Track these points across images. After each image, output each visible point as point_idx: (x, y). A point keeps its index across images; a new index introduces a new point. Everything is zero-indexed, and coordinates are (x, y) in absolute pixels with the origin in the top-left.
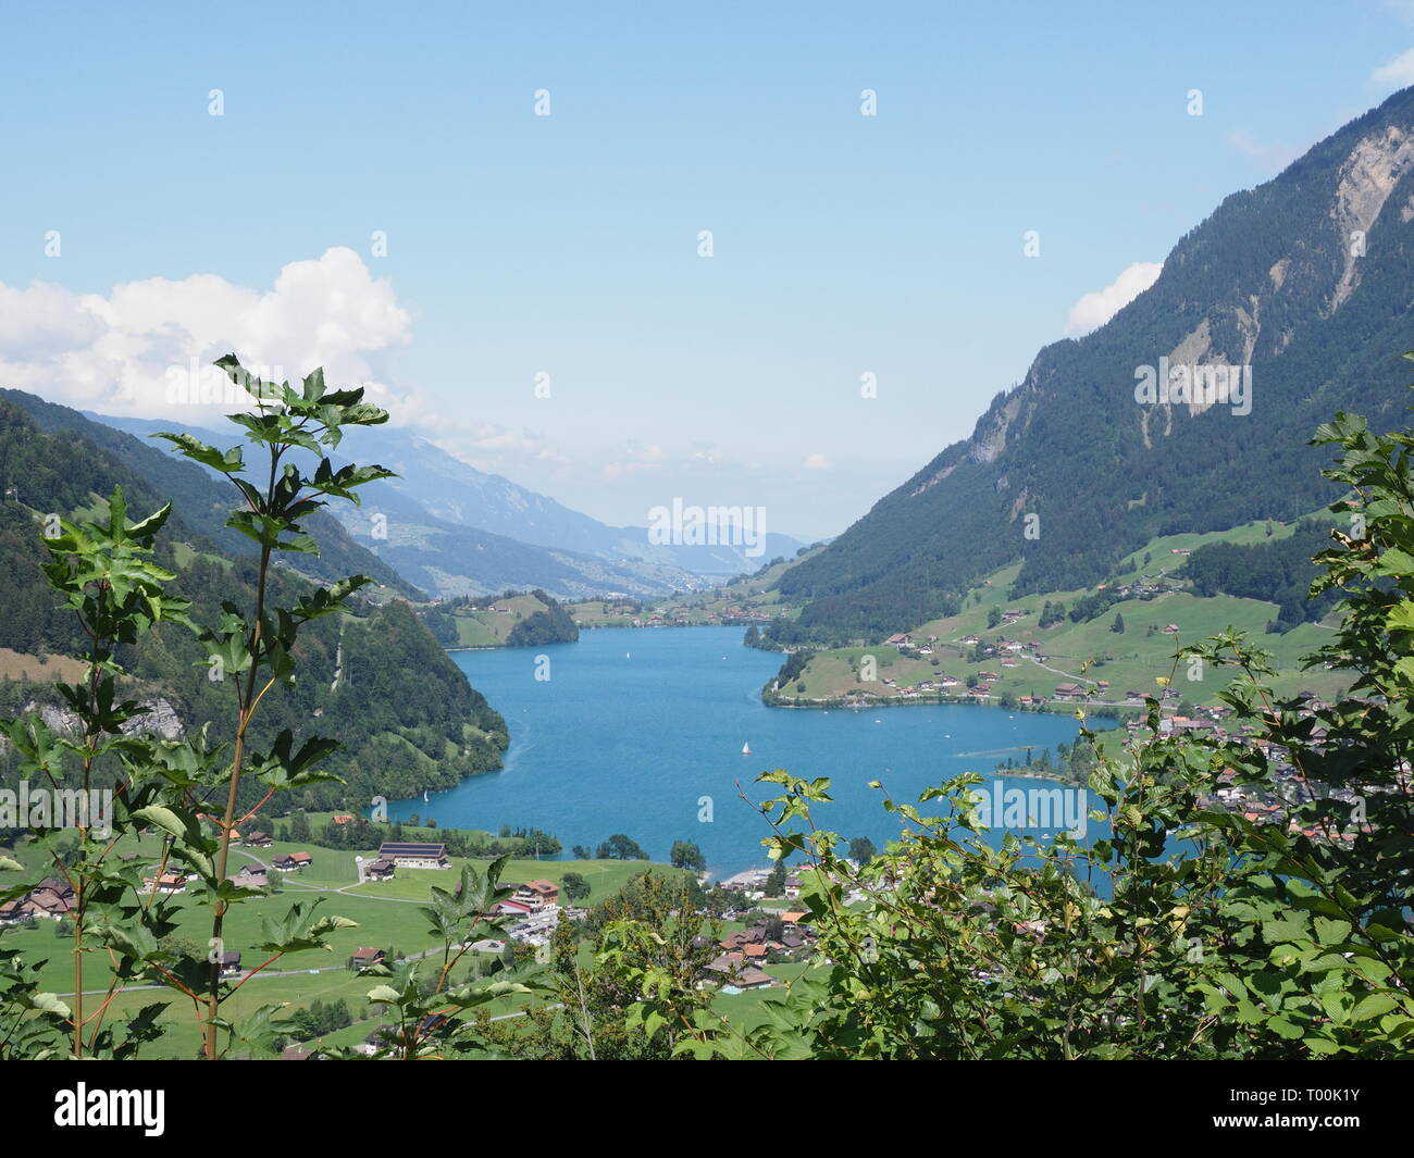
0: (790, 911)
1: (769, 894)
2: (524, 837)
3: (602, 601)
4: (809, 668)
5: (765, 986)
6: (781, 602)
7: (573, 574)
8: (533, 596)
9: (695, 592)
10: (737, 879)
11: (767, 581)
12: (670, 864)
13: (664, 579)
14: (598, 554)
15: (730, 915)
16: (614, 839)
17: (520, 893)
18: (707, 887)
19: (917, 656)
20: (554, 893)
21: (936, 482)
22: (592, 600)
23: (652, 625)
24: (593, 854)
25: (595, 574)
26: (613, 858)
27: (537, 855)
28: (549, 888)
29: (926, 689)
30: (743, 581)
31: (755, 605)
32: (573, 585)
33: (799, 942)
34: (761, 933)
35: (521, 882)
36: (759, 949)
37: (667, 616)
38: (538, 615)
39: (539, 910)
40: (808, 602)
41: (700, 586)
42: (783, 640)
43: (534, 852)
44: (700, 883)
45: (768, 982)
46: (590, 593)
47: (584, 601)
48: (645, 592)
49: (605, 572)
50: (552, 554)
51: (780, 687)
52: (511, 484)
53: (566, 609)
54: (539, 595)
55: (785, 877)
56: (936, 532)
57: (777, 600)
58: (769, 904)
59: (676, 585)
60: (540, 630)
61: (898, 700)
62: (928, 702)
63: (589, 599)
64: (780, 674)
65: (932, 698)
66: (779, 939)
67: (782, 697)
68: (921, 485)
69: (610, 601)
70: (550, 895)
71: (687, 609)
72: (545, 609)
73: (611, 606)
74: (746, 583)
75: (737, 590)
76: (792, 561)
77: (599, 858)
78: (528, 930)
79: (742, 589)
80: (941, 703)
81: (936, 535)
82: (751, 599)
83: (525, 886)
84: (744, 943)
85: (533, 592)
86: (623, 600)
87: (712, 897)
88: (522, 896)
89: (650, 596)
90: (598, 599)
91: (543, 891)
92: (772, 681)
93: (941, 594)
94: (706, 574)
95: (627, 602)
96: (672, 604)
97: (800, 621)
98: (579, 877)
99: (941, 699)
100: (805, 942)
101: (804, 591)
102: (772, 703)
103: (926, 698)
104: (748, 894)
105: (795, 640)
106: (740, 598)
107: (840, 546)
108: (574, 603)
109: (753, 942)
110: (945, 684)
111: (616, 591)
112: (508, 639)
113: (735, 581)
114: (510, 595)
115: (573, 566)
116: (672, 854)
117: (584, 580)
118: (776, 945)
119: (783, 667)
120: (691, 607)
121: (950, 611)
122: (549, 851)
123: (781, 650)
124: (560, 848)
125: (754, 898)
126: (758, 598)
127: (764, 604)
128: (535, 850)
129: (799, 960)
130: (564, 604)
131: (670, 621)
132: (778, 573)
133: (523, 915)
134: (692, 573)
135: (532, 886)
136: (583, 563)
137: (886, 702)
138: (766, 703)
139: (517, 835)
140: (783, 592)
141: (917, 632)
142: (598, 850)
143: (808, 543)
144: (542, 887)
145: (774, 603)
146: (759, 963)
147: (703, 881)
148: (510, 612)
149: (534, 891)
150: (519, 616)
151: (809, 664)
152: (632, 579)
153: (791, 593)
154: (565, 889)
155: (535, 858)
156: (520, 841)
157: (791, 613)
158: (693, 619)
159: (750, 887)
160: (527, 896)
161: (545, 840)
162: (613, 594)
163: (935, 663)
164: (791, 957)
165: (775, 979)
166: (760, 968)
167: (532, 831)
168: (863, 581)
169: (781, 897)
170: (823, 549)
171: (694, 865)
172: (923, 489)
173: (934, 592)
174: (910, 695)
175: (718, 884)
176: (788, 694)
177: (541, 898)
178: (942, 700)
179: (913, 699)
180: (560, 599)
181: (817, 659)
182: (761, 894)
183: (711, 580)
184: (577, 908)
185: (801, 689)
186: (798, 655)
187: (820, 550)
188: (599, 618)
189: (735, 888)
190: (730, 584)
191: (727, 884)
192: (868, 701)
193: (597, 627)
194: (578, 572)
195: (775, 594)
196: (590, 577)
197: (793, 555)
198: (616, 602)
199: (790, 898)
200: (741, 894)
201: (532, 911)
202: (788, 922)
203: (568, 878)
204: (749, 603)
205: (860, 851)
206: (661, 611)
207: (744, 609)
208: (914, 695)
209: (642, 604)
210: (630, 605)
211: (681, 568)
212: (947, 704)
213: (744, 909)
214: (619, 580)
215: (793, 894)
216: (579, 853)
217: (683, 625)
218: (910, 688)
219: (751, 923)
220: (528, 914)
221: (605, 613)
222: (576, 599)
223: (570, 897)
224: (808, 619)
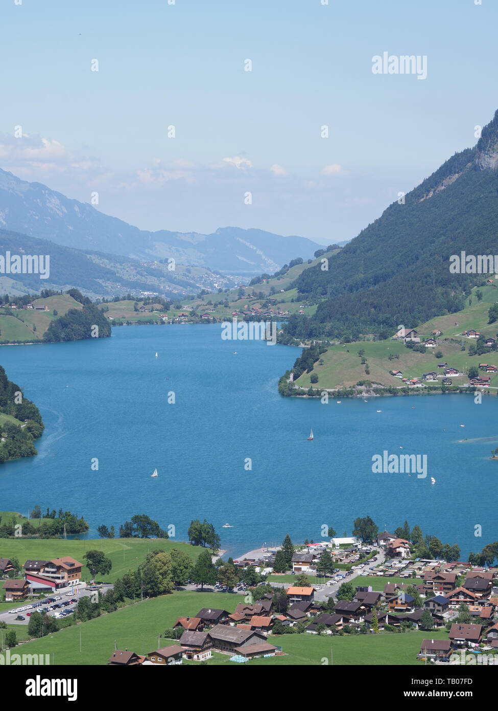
0: (295, 585)
1: (277, 570)
2: (53, 518)
3: (133, 299)
4: (322, 361)
5: (269, 655)
6: (299, 300)
7: (109, 275)
8: (69, 295)
9: (220, 291)
10: (249, 555)
11: (287, 280)
12: (187, 542)
13: (193, 279)
14: (132, 256)
15: (241, 589)
16: (136, 519)
17: (47, 569)
18: (220, 563)
19: (423, 350)
20: (78, 570)
21: (443, 188)
22: (124, 299)
23: (180, 322)
24: (117, 532)
25: (129, 274)
26: (135, 536)
27: (65, 534)
28: (73, 565)
29: (430, 380)
30: (265, 281)
31: (274, 303)
32: (108, 285)
33: (303, 614)
34: (268, 605)
35: (47, 560)
36: (265, 621)
37: (193, 314)
38: (73, 312)
39: (64, 586)
40: (323, 300)
41: (226, 285)
42: (300, 335)
43: (62, 532)
44: (214, 560)
45: (273, 651)
46: (123, 292)
47: (117, 300)
48: (175, 292)
49: (138, 273)
50: (88, 256)
51: (295, 378)
52: (50, 190)
53: (100, 307)
54: (74, 294)
55: (292, 553)
56: (444, 234)
57: (294, 299)
58: (276, 579)
59: (204, 284)
60: (76, 327)
61: (404, 390)
62: (433, 392)
63: (121, 297)
64: (295, 366)
65: (435, 389)
66: (284, 611)
67: (296, 387)
68: (429, 191)
69: (141, 300)
70: (74, 571)
71: (212, 307)
72: (80, 307)
73: (141, 304)
74: (268, 283)
75: (257, 289)
76: (310, 262)
77: (121, 537)
78: (52, 604)
79: (264, 288)
80: (444, 393)
81: (443, 238)
82: (272, 297)
83: (51, 563)
84: (251, 615)
85: (69, 292)
86: (153, 298)
87: (224, 573)
88: (48, 572)
89: (180, 295)
90: (129, 298)
91: (68, 568)
92: (288, 373)
93: (446, 292)
94: (232, 275)
95: (157, 300)
96: (198, 302)
97: (315, 317)
98: (101, 555)
99: (444, 389)
100: (308, 614)
101: (320, 290)
102: (287, 393)
103: (430, 388)
104: (257, 570)
105: (310, 335)
106: (261, 296)
107: (352, 248)
108: (107, 301)
109: (259, 614)
110: (448, 376)
111: (148, 290)
112: (46, 334)
113: (257, 281)
114: (47, 294)
115: (108, 267)
116: (190, 533)
117: (120, 280)
118: (281, 617)
119: (298, 359)
120: (216, 305)
121: (454, 308)
122: (76, 530)
123: (297, 344)
124: (87, 528)
125: (263, 573)
126: (277, 297)
127: (283, 302)
128: (63, 529)
129: (302, 630)
130: (98, 302)
131: (197, 318)
132: (297, 271)
133: (48, 590)
134: (219, 274)
135: (57, 563)
136: (118, 265)
137: (393, 392)
138: (282, 393)
139: (48, 516)
140: (301, 291)
141: (423, 328)
142: (121, 529)
143: (325, 244)
144: (66, 563)
145: (293, 301)
146: (265, 634)
147: (217, 558)
148: (47, 310)
149: (59, 568)
150: (55, 313)
151: (322, 357)
152: (163, 279)
153: (307, 292)
154: (88, 565)
155: (63, 538)
156: (50, 521)
157: (307, 310)
158: (217, 316)
159: (261, 564)
160: (53, 573)
161: (73, 519)
162: (146, 293)
163: (439, 356)
164: (295, 628)
165: (279, 648)
166: (265, 638)
167: (61, 512)
168: (375, 280)
169: (289, 573)
170: (338, 251)
171: (209, 542)
172: (431, 194)
173: (440, 290)
174: (416, 386)
175: (231, 561)
176: (302, 384)
177: (66, 574)
178: (446, 390)
179: (418, 390)
180: (94, 297)
181: (330, 352)
182: (270, 569)
183: (237, 280)
184: (99, 583)
185: (314, 380)
186: (312, 348)
187: (336, 252)
188: (131, 315)
189: (247, 564)
190: (253, 283)
191: (239, 560)
192: (376, 391)
193: (128, 323)
194: (114, 273)
195: (294, 293)
196: (125, 277)
197: (312, 257)
198: (147, 301)
199: (297, 573)
200: (251, 570)
201: (57, 586)
202: (293, 596)
203: (90, 556)
204: (269, 301)
205: (363, 530)
206: (187, 308)
207: (264, 306)
208: (419, 386)
209: (171, 303)
210: (159, 303)
211: (208, 269)
212: (449, 394)
213: (254, 583)
214: (151, 280)
215: (299, 569)
216: (104, 532)
217: (208, 321)
218: (415, 379)
219: (258, 596)
220: (54, 589)
221: (136, 310)
222: (109, 298)
223: (93, 573)
224: (323, 315)
